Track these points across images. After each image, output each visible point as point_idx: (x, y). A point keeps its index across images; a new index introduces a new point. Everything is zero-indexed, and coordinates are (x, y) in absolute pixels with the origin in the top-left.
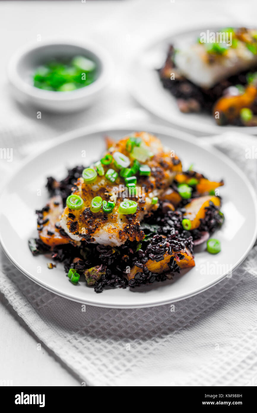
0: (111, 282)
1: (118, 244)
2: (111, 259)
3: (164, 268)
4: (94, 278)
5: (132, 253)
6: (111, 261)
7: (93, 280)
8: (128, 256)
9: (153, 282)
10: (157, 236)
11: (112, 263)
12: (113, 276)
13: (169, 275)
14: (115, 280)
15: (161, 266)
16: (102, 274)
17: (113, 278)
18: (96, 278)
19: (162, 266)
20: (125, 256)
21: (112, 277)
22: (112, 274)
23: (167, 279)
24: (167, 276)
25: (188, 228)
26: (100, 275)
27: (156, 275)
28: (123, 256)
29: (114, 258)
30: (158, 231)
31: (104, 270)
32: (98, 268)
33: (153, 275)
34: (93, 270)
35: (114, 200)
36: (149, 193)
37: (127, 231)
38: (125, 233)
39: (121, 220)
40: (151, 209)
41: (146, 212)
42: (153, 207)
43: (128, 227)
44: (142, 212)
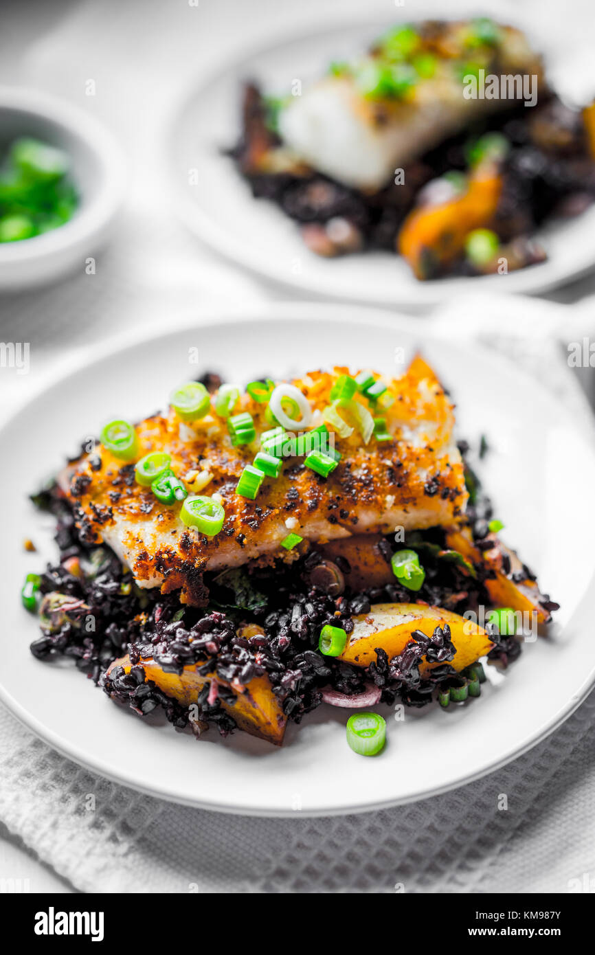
0: (73, 652)
1: (140, 583)
6: (111, 608)
7: (50, 622)
12: (87, 642)
14: (83, 654)
16: (70, 621)
17: (84, 647)
18: (56, 622)
21: (85, 643)
25: (328, 651)
26: (64, 621)
27: (166, 702)
29: (119, 606)
30: (254, 610)
31: (77, 616)
32: (68, 603)
33: (155, 696)
34: (58, 602)
35: (192, 482)
36: (291, 515)
37: (160, 563)
38: (152, 564)
39: (174, 532)
40: (274, 554)
41: (253, 553)
42: (281, 552)
43: (165, 556)
44: (238, 545)
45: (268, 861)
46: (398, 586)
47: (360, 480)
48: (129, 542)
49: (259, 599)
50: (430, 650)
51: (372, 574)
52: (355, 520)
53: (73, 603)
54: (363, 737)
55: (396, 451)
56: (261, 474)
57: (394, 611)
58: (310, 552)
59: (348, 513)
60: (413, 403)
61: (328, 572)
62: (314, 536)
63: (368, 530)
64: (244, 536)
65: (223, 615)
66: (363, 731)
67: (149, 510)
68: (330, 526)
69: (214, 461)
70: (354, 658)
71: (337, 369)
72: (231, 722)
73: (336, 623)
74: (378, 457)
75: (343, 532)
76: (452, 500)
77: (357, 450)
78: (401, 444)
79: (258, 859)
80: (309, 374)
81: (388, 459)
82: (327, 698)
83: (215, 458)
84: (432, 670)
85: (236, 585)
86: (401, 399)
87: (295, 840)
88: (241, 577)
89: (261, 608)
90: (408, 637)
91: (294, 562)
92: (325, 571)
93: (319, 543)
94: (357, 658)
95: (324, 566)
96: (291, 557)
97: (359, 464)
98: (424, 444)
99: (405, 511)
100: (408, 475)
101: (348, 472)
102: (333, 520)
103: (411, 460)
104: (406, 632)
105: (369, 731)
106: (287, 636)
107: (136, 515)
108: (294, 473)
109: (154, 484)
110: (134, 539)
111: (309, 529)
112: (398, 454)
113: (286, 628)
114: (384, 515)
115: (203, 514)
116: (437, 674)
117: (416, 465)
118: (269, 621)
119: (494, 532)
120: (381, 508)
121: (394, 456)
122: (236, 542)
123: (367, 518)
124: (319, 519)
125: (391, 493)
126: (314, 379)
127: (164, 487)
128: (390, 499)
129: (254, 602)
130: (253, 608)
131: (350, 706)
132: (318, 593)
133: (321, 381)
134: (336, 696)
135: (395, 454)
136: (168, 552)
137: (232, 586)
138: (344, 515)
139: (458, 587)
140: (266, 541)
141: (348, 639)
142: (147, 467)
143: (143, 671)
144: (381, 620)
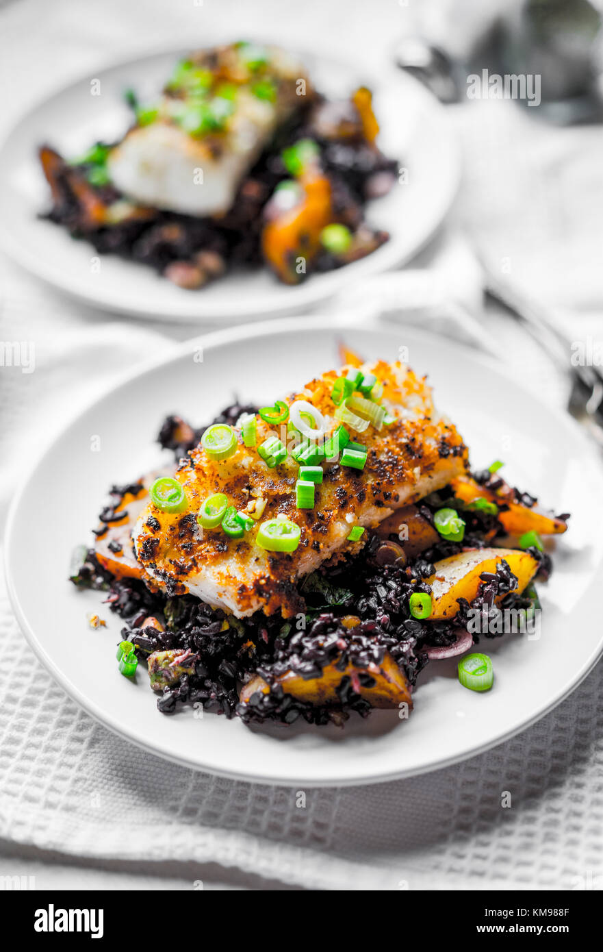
0: (198, 696)
1: (239, 615)
2: (215, 641)
3: (327, 694)
4: (166, 677)
5: (264, 642)
6: (216, 646)
7: (164, 679)
8: (254, 646)
9: (293, 722)
10: (329, 618)
11: (217, 651)
12: (208, 683)
13: (336, 716)
14: (209, 695)
15: (319, 689)
16: (185, 671)
17: (208, 689)
18: (170, 677)
19: (321, 692)
20: (250, 643)
21: (206, 684)
22: (208, 678)
23: (330, 723)
24: (332, 715)
25: (422, 615)
26: (178, 673)
27: (305, 707)
28: (246, 642)
29: (223, 642)
30: (344, 603)
31: (190, 664)
32: (177, 655)
33: (295, 706)
34: (166, 658)
35: (254, 511)
36: (346, 511)
37: (259, 590)
38: (252, 592)
39: (257, 560)
40: (343, 550)
41: (326, 555)
42: (348, 545)
43: (263, 582)
44: (315, 552)
45: (447, 805)
46: (444, 543)
47: (388, 463)
48: (224, 581)
49: (343, 593)
50: (501, 584)
51: (421, 540)
52: (397, 498)
53: (182, 654)
54: (478, 675)
55: (404, 429)
56: (311, 484)
57: (455, 563)
58: (371, 538)
59: (390, 494)
60: (394, 384)
61: (391, 550)
62: (368, 523)
63: (405, 503)
64: (318, 543)
65: (331, 615)
66: (477, 670)
67: (225, 548)
68: (379, 511)
69: (263, 487)
70: (442, 613)
71: (326, 375)
72: (367, 704)
73: (417, 589)
74: (393, 439)
75: (389, 511)
76: (461, 455)
77: (374, 439)
78: (404, 422)
79: (438, 807)
80: (307, 387)
81: (401, 438)
82: (432, 655)
83: (262, 484)
84: (502, 602)
85: (320, 587)
86: (385, 385)
87: (460, 781)
88: (320, 580)
89: (350, 599)
90: (478, 580)
91: (361, 550)
92: (387, 549)
93: (373, 528)
94: (445, 613)
95: (383, 546)
96: (358, 547)
97: (380, 449)
98: (422, 417)
99: (430, 477)
100: (421, 446)
101: (376, 459)
102: (379, 504)
103: (418, 433)
104: (475, 577)
105: (480, 668)
106: (386, 614)
107: (216, 557)
108: (333, 475)
109: (223, 524)
110: (226, 577)
111: (364, 518)
112: (407, 432)
113: (381, 608)
114: (416, 486)
115: (281, 534)
116: (507, 603)
117: (424, 436)
118: (362, 607)
119: (494, 473)
120: (412, 481)
121: (405, 434)
122: (312, 550)
123: (404, 493)
124: (368, 507)
125: (415, 465)
126: (313, 390)
127: (234, 523)
128: (417, 470)
129: (341, 597)
130: (342, 602)
131: (456, 654)
132: (391, 570)
133: (319, 390)
134: (439, 651)
135: (404, 431)
136: (262, 578)
137: (318, 589)
138: (387, 497)
139: (487, 527)
140: (336, 540)
141: (432, 599)
142: (208, 512)
143: (281, 687)
144: (451, 574)
